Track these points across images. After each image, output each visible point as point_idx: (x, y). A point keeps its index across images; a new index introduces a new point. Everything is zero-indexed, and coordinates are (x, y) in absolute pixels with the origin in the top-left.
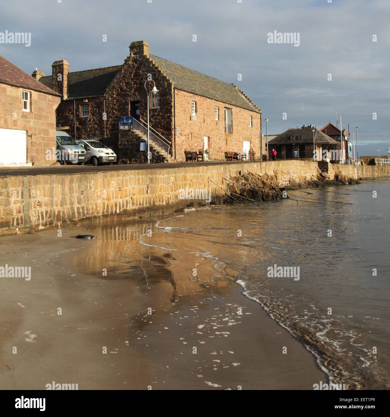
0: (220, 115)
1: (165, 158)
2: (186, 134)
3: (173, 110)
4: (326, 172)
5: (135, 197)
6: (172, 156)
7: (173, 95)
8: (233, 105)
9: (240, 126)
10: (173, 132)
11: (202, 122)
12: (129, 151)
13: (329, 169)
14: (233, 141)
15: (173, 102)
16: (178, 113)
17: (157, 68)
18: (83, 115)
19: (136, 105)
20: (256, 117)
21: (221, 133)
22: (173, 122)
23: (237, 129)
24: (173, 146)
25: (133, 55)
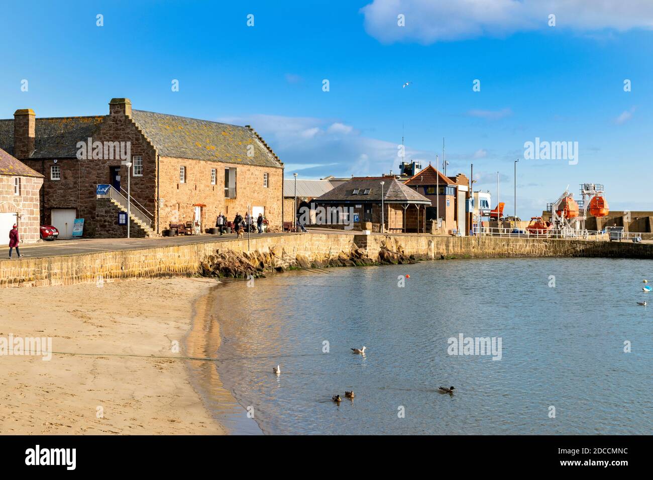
0: (218, 178)
1: (146, 232)
2: (171, 205)
3: (156, 181)
4: (364, 247)
5: (112, 272)
6: (154, 230)
7: (157, 164)
8: (238, 164)
9: (248, 188)
10: (156, 204)
11: (193, 189)
12: (107, 223)
13: (368, 245)
14: (237, 208)
15: (157, 171)
16: (163, 182)
17: (141, 131)
18: (54, 177)
19: (116, 170)
20: (275, 173)
21: (219, 200)
22: (156, 193)
23: (243, 193)
24: (156, 219)
25: (113, 114)
